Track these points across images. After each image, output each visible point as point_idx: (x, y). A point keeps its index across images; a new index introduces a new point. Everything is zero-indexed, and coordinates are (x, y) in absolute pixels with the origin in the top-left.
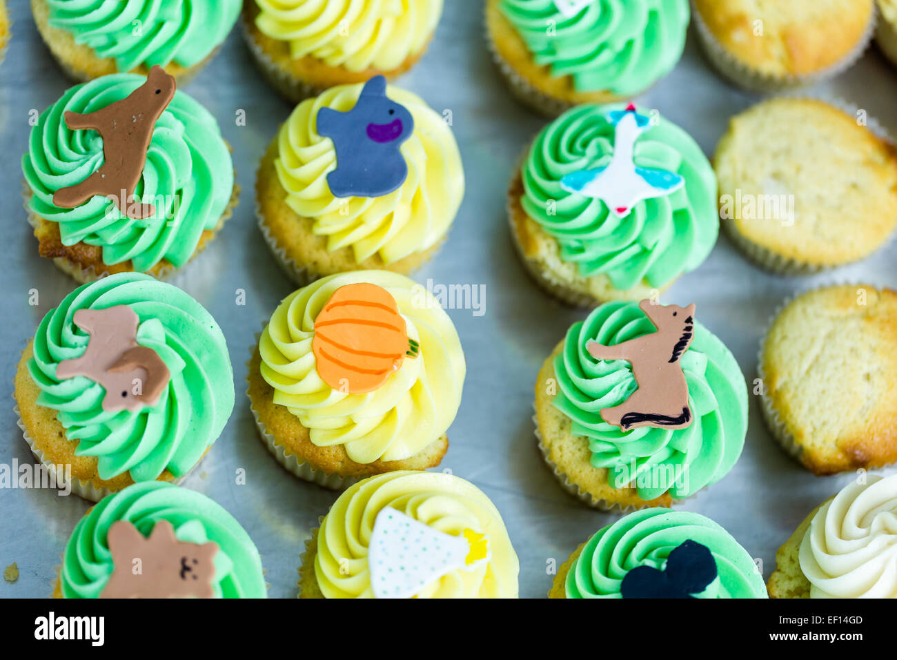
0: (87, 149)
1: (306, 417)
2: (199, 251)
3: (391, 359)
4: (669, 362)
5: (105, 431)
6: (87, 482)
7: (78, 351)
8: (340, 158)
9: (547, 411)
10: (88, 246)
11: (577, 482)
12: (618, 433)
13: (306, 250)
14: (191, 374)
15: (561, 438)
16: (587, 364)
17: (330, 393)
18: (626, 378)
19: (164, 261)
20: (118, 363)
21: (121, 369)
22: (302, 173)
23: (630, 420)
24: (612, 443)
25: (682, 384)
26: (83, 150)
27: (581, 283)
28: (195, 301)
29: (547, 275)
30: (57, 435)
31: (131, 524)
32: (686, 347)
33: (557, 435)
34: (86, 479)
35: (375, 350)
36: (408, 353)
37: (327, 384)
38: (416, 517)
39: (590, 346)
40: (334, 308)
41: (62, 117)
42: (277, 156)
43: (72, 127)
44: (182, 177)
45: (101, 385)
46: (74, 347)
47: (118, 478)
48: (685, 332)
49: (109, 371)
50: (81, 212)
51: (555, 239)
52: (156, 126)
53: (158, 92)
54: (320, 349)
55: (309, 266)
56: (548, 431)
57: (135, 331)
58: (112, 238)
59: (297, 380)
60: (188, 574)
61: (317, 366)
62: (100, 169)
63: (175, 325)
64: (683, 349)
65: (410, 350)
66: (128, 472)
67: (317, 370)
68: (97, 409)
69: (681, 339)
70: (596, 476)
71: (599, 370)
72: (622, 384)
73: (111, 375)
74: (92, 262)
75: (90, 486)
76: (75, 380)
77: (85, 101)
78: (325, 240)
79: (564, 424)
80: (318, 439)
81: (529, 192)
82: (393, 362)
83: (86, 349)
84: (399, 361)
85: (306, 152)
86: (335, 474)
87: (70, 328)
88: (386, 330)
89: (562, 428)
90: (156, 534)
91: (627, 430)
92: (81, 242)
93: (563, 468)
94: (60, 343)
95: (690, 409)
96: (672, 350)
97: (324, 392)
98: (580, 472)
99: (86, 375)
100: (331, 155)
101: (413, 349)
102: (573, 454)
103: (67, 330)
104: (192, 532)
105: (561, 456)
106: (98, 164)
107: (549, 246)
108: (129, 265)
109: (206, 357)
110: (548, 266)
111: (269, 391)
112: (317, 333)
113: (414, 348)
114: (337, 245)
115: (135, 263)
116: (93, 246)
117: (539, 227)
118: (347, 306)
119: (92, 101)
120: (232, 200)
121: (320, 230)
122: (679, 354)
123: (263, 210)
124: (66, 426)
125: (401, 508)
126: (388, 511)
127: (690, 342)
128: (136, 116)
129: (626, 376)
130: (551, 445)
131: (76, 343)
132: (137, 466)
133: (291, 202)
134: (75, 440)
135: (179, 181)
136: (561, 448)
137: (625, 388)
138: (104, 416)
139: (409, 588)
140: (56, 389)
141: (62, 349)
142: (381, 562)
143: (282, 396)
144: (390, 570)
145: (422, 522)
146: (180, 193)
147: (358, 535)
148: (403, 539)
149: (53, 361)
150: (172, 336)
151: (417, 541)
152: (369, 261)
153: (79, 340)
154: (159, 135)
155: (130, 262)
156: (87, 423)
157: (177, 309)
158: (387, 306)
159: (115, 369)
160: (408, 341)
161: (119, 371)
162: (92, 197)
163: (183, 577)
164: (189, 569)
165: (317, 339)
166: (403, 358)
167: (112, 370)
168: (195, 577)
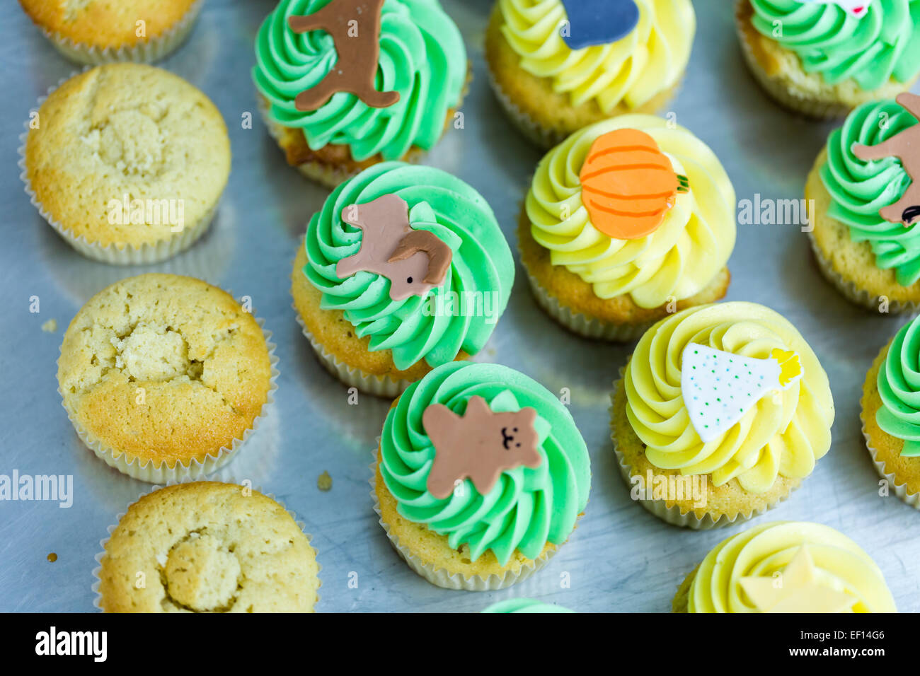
0: (318, 49)
1: (589, 272)
3: (663, 198)
5: (396, 322)
6: (384, 377)
7: (354, 247)
9: (822, 222)
10: (336, 146)
11: (865, 288)
12: (901, 230)
13: (550, 109)
14: (468, 250)
15: (842, 247)
16: (855, 168)
17: (610, 241)
18: (898, 174)
19: (414, 147)
20: (396, 252)
21: (401, 256)
22: (534, 33)
23: (910, 214)
24: (895, 242)
26: (313, 51)
27: (828, 92)
28: (456, 179)
29: (793, 91)
30: (346, 335)
31: (441, 405)
33: (837, 245)
34: (382, 374)
35: (647, 193)
36: (679, 189)
37: (605, 234)
38: (721, 348)
39: (855, 149)
40: (597, 159)
42: (503, 22)
43: (298, 31)
44: (417, 61)
45: (383, 276)
46: (349, 244)
47: (414, 366)
49: (390, 261)
50: (324, 112)
51: (794, 52)
54: (591, 201)
55: (556, 125)
56: (827, 244)
57: (407, 217)
58: (360, 133)
59: (572, 237)
60: (510, 443)
61: (591, 218)
62: (337, 65)
63: (443, 205)
65: (680, 186)
66: (423, 359)
67: (592, 222)
68: (386, 299)
70: (884, 278)
71: (869, 171)
72: (895, 181)
73: (392, 264)
74: (342, 161)
75: (386, 381)
76: (357, 276)
78: (567, 97)
79: (843, 232)
80: (603, 292)
81: (759, 11)
82: (666, 199)
83: (361, 245)
84: (671, 198)
85: (532, 13)
86: (624, 325)
87: (340, 226)
88: (651, 171)
89: (840, 237)
90: (469, 410)
91: (910, 225)
92: (329, 145)
93: (848, 276)
94: (333, 243)
97: (603, 243)
98: (867, 277)
99: (367, 270)
100: (560, 10)
101: (683, 184)
102: (857, 261)
103: (337, 230)
104: (505, 402)
105: (845, 265)
107: (789, 62)
108: (378, 158)
109: (479, 231)
110: (792, 82)
111: (545, 253)
112: (585, 187)
113: (683, 183)
114: (581, 99)
115: (385, 155)
116: (341, 146)
117: (777, 44)
118: (609, 154)
119: (312, 2)
121: (561, 87)
123: (499, 79)
124: (355, 324)
125: (705, 341)
126: (691, 347)
128: (361, 6)
129: (897, 172)
130: (832, 257)
131: (349, 241)
132: (432, 351)
133: (527, 65)
134: (365, 337)
135: (416, 64)
136: (843, 257)
137: (899, 184)
138: (393, 306)
139: (729, 418)
140: (337, 290)
141: (337, 249)
142: (695, 398)
143: (562, 255)
144: (707, 404)
145: (728, 351)
146: (417, 76)
147: (666, 378)
148: (713, 371)
149: (327, 262)
150: (442, 215)
151: (728, 370)
152: (614, 107)
153: (351, 236)
154: (387, 21)
155: (379, 155)
156: (377, 316)
157: (441, 189)
158: (648, 147)
159: (395, 258)
160: (676, 177)
161: (400, 259)
162: (333, 95)
163: (506, 446)
164: (511, 438)
165: (586, 193)
166: (675, 195)
167: (392, 259)
168: (518, 445)
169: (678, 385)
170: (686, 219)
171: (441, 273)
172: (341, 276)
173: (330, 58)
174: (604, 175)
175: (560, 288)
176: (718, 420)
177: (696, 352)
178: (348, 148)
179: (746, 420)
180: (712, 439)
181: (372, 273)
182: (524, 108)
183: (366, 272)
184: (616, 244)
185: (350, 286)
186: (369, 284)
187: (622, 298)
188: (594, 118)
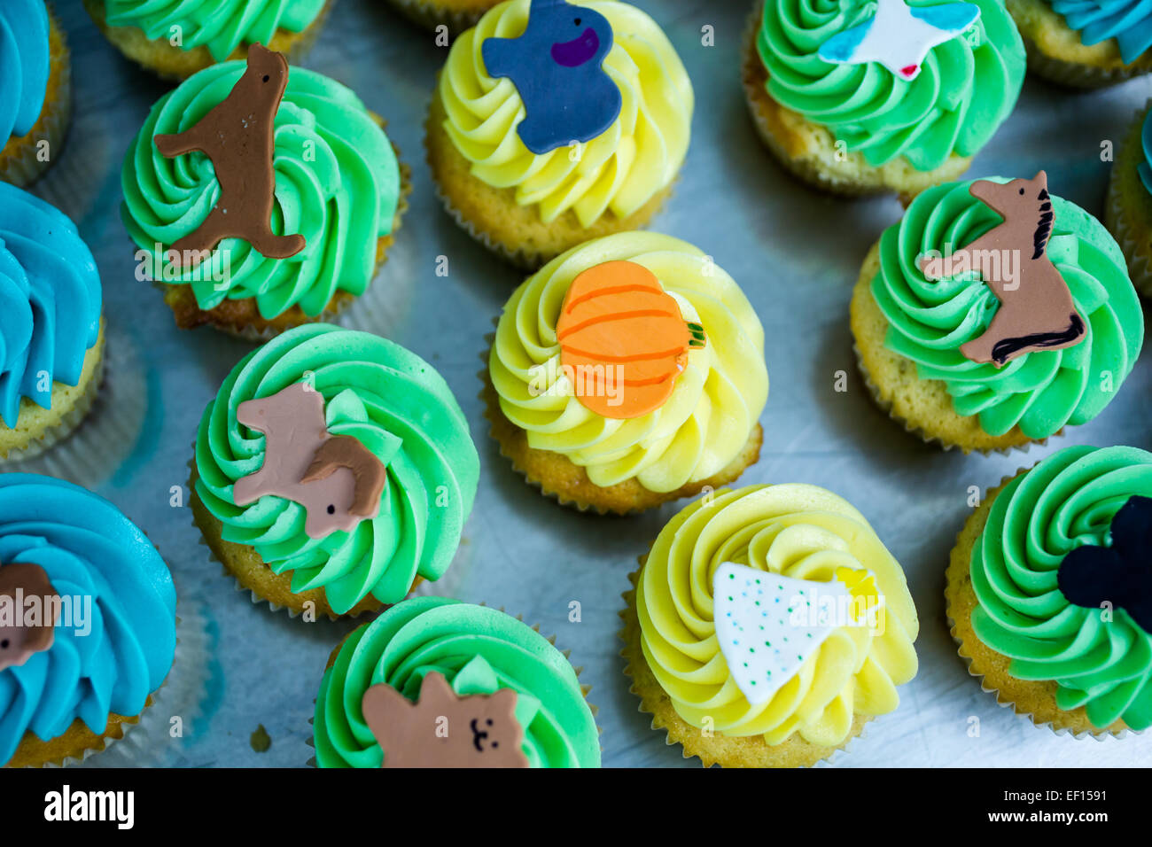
0: (196, 178)
1: (578, 454)
2: (380, 264)
3: (672, 357)
4: (1033, 258)
5: (323, 556)
7: (255, 461)
8: (527, 100)
9: (877, 353)
10: (236, 302)
11: (938, 435)
12: (989, 369)
13: (515, 232)
14: (413, 449)
15: (905, 386)
16: (922, 289)
17: (602, 425)
18: (980, 294)
19: (340, 292)
20: (311, 469)
21: (316, 476)
22: (485, 131)
23: (1002, 351)
24: (980, 383)
25: (1059, 284)
26: (191, 182)
28: (391, 343)
29: (824, 176)
30: (262, 567)
31: (386, 683)
32: (1049, 233)
33: (899, 383)
35: (647, 351)
36: (691, 343)
37: (594, 412)
38: (766, 568)
40: (579, 307)
42: (446, 117)
43: (170, 154)
44: (331, 184)
45: (295, 502)
46: (248, 457)
48: (1043, 212)
49: (302, 482)
51: (825, 128)
52: (275, 127)
53: (266, 79)
55: (524, 245)
56: (885, 380)
57: (322, 416)
58: (264, 286)
59: (555, 414)
60: (484, 743)
62: (219, 202)
64: (1046, 236)
65: (694, 339)
66: (371, 594)
68: (299, 536)
69: (1039, 223)
70: (963, 423)
71: (940, 291)
72: (977, 303)
73: (305, 486)
74: (248, 319)
76: (261, 503)
77: (178, 116)
78: (535, 210)
79: (903, 368)
80: (600, 478)
81: (775, 76)
82: (676, 359)
84: (682, 357)
85: (481, 105)
87: (237, 431)
88: (654, 320)
89: (902, 372)
90: (426, 693)
91: (1003, 365)
92: (226, 300)
93: (916, 421)
94: (232, 456)
95: (1078, 314)
96: (1033, 241)
97: (593, 424)
98: (941, 422)
99: (274, 493)
100: (515, 100)
101: (697, 336)
102: (927, 402)
103: (235, 435)
104: (478, 674)
105: (912, 408)
106: (215, 196)
107: (818, 139)
110: (823, 165)
112: (564, 347)
113: (697, 334)
114: (552, 214)
115: (303, 306)
116: (243, 300)
117: (800, 119)
118: (593, 300)
119: (187, 113)
120: (403, 186)
121: (526, 199)
122: (1043, 244)
123: (446, 190)
124: (268, 561)
125: (739, 555)
126: (725, 569)
127: (1054, 224)
128: (247, 119)
129: (980, 291)
130: (893, 396)
131: (250, 450)
132: (378, 583)
133: (479, 172)
134: (289, 571)
135: (328, 189)
136: (908, 399)
137: (983, 308)
138: (311, 544)
139: (784, 670)
140: (239, 520)
141: (234, 463)
142: (735, 643)
143: (541, 438)
144: (752, 650)
145: (775, 571)
146: (332, 204)
147: (692, 604)
148: (757, 603)
149: (227, 480)
150: (375, 405)
151: (777, 601)
152: (598, 222)
153: (252, 445)
154: (281, 136)
155: (296, 308)
156: (293, 555)
157: (372, 364)
158: (646, 287)
159: (309, 479)
160: (686, 326)
161: (315, 479)
162: (219, 242)
163: (479, 748)
164: (484, 735)
165: (566, 354)
166: (687, 352)
167: (306, 479)
168: (495, 745)
169: (708, 618)
170: (704, 378)
171: (371, 501)
172: (240, 504)
173: (211, 191)
174: (590, 329)
175: (542, 471)
176: (769, 673)
177: (732, 576)
178: (254, 301)
179: (807, 671)
180: (760, 698)
181: (281, 498)
182: (482, 226)
183: (272, 496)
184: (611, 425)
185: (252, 517)
186: (279, 515)
187: (626, 483)
188: (572, 234)
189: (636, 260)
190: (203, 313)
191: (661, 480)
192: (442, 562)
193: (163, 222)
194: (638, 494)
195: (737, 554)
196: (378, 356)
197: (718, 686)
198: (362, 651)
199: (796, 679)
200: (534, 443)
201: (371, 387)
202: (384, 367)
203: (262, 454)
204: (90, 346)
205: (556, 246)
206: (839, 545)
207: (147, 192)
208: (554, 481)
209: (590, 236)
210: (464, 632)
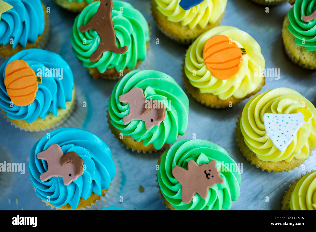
0: (92, 37)
1: (215, 92)
3: (238, 59)
9: (293, 47)
10: (110, 69)
13: (183, 33)
15: (303, 55)
16: (303, 25)
17: (222, 82)
19: (138, 61)
20: (144, 110)
21: (146, 112)
22: (170, 7)
26: (91, 38)
28: (157, 71)
30: (134, 141)
33: (301, 54)
36: (242, 54)
37: (219, 79)
38: (277, 113)
40: (209, 50)
41: (79, 30)
42: (157, 5)
43: (83, 31)
44: (130, 31)
45: (141, 120)
46: (125, 111)
50: (102, 60)
53: (107, 4)
54: (211, 67)
55: (186, 38)
56: (297, 54)
57: (144, 95)
58: (117, 63)
59: (208, 82)
60: (209, 176)
61: (212, 74)
62: (101, 41)
65: (243, 53)
67: (213, 75)
68: (144, 129)
71: (310, 25)
76: (131, 123)
77: (83, 21)
78: (188, 27)
79: (302, 49)
80: (223, 98)
83: (129, 110)
84: (241, 59)
87: (120, 104)
88: (230, 50)
90: (189, 166)
92: (107, 69)
93: (308, 64)
94: (120, 111)
97: (219, 82)
99: (135, 119)
102: (310, 58)
105: (306, 61)
106: (99, 40)
109: (171, 90)
112: (206, 62)
113: (244, 51)
114: (193, 27)
115: (129, 67)
116: (112, 68)
118: (212, 48)
119: (86, 19)
120: (149, 28)
121: (185, 24)
124: (136, 139)
126: (265, 115)
128: (103, 17)
130: (300, 58)
131: (125, 109)
133: (170, 19)
134: (142, 141)
136: (305, 58)
138: (148, 131)
139: (289, 140)
140: (126, 129)
141: (121, 113)
142: (273, 135)
143: (204, 90)
144: (278, 136)
145: (280, 113)
146: (132, 36)
147: (257, 127)
148: (277, 123)
149: (120, 119)
150: (156, 89)
151: (283, 121)
152: (207, 26)
153: (125, 107)
154: (115, 20)
155: (127, 68)
156: (143, 135)
157: (153, 78)
158: (226, 41)
159: (144, 113)
160: (240, 49)
162: (103, 53)
163: (208, 178)
164: (209, 174)
165: (207, 64)
166: (242, 57)
167: (143, 114)
168: (213, 176)
169: (264, 130)
171: (163, 115)
172: (125, 124)
173: (98, 39)
174: (213, 56)
176: (285, 142)
177: (268, 117)
178: (114, 68)
179: (295, 139)
180: (283, 149)
181: (137, 120)
182: (173, 34)
183: (134, 120)
184: (224, 81)
185: (130, 127)
186: (137, 125)
187: (230, 98)
188: (200, 31)
189: (221, 34)
190: (101, 74)
191: (240, 95)
192: (184, 129)
193: (85, 51)
194: (234, 100)
195: (268, 110)
196: (154, 75)
197: (270, 148)
198: (168, 158)
199: (293, 142)
200: (202, 91)
201: (154, 85)
202: (157, 78)
203: (128, 109)
204: (73, 89)
205: (195, 36)
206: (296, 102)
207: (79, 43)
208: (209, 101)
209: (205, 31)
210: (195, 147)
